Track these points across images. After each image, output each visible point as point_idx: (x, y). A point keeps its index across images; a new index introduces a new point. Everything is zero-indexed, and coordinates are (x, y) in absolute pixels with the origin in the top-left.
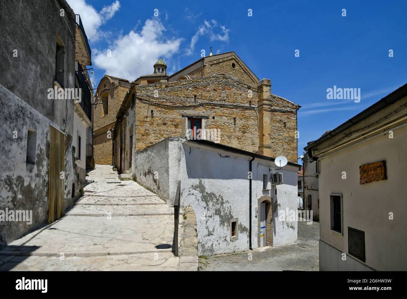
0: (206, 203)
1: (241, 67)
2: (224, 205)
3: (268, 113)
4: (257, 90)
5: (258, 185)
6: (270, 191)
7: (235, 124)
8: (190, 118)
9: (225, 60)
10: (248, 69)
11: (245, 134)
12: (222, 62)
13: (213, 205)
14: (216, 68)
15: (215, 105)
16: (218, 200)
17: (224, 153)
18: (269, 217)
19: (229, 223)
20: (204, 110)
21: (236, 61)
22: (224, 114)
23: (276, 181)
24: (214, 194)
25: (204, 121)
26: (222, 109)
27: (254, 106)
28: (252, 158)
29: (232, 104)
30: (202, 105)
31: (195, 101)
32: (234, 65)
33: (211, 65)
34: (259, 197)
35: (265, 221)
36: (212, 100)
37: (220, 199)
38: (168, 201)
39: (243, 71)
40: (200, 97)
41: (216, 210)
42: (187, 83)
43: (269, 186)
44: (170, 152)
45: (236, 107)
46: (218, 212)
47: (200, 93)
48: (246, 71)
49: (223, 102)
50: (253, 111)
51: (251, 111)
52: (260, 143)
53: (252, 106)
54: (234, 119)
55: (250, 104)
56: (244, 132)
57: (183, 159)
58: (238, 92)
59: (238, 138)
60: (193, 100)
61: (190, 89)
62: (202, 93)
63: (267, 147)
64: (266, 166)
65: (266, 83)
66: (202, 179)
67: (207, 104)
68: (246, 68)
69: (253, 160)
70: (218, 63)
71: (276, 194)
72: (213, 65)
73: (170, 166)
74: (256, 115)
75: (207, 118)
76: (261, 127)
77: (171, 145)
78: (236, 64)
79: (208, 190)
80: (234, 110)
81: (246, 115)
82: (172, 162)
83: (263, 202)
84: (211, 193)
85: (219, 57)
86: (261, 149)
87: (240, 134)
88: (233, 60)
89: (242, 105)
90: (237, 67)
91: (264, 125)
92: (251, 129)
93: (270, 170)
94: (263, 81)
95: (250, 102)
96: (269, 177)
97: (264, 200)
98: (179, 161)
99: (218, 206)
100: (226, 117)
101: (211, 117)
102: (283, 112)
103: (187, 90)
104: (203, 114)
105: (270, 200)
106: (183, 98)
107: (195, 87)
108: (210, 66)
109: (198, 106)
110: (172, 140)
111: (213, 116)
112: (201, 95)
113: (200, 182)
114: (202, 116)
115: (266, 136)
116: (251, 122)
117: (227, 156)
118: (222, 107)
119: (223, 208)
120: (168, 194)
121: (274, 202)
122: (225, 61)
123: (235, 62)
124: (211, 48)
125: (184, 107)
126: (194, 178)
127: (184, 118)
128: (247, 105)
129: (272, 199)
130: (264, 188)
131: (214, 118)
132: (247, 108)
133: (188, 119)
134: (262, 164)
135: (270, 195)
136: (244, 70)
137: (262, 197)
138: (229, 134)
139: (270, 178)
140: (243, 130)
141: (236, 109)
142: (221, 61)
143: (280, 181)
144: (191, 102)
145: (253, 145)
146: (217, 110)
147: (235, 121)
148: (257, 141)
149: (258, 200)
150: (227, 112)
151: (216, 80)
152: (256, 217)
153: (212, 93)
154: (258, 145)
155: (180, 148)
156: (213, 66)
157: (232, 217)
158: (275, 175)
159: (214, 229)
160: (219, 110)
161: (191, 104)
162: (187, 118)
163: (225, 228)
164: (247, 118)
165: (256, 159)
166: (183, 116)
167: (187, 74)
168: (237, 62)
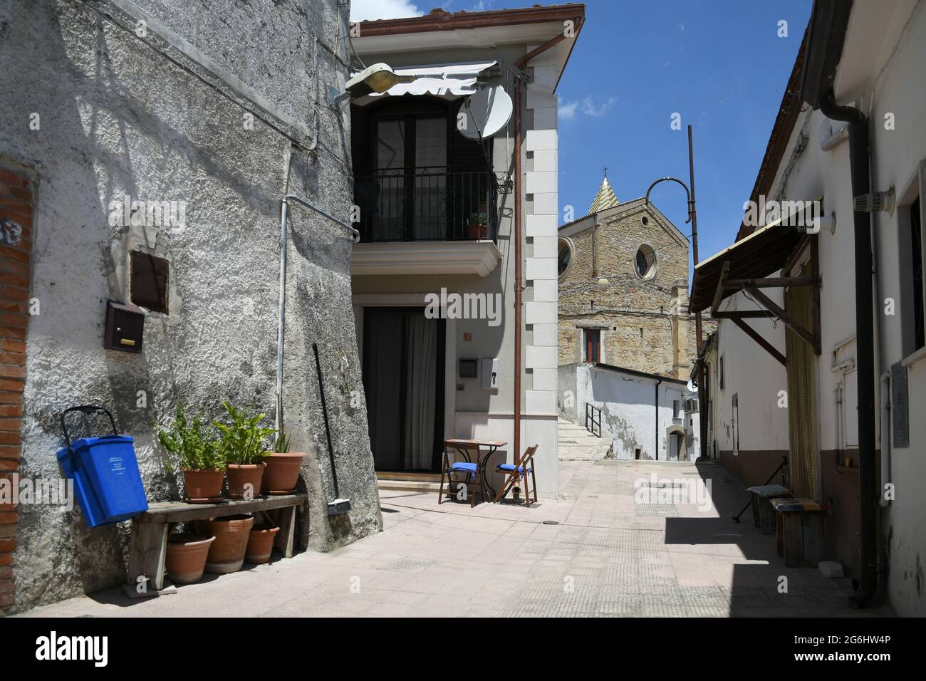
0: (610, 425)
1: (657, 222)
2: (628, 430)
3: (685, 322)
4: (670, 292)
5: (666, 413)
6: (682, 421)
7: (642, 337)
8: (586, 330)
9: (630, 213)
10: (670, 226)
11: (655, 350)
12: (626, 217)
13: (616, 428)
14: (616, 228)
15: (617, 312)
16: (621, 424)
17: (627, 376)
18: (682, 453)
19: (633, 449)
20: (603, 320)
21: (649, 213)
22: (628, 324)
23: (689, 409)
24: (617, 418)
25: (602, 333)
26: (626, 317)
27: (667, 313)
28: (658, 382)
29: (637, 310)
30: (600, 312)
31: (592, 309)
32: (645, 221)
33: (608, 224)
34: (668, 426)
35: (676, 457)
36: (612, 307)
37: (624, 423)
38: (575, 421)
39: (661, 229)
40: (598, 303)
41: (619, 434)
42: (582, 285)
43: (682, 414)
44: (578, 376)
45: (644, 314)
46: (621, 436)
47: (598, 298)
48: (667, 229)
49: (627, 309)
50: (665, 319)
51: (662, 319)
52: (674, 361)
53: (664, 312)
54: (641, 329)
55: (662, 311)
56: (654, 347)
57: (590, 383)
58: (646, 295)
59: (646, 355)
60: (589, 307)
61: (586, 293)
62: (600, 297)
63: (683, 367)
64: (676, 390)
65: (682, 284)
66: (607, 403)
67: (608, 312)
68: (667, 223)
69: (660, 383)
70: (619, 220)
71: (691, 424)
72: (610, 223)
73: (578, 389)
74: (669, 324)
75: (607, 329)
76: (675, 340)
77: (579, 369)
78: (649, 218)
79: (612, 413)
80: (640, 318)
81: (656, 324)
82: (580, 385)
83: (674, 433)
84: (615, 416)
85: (621, 209)
86: (675, 368)
87: (648, 349)
88: (645, 212)
89: (652, 311)
90: (651, 224)
91: (680, 338)
92: (663, 343)
93: (683, 395)
94: (677, 281)
95: (662, 307)
96: (681, 404)
97: (675, 430)
98: (587, 384)
99: (622, 430)
100: (631, 327)
101: (611, 328)
102: (706, 320)
103: (582, 294)
104: (602, 325)
105: (683, 432)
106: (577, 305)
107: (592, 291)
108: (606, 226)
109: (595, 314)
110: (580, 365)
111: (614, 326)
112: (600, 301)
113: (605, 405)
114: (600, 327)
115: (683, 351)
116: (663, 333)
117: (630, 380)
118: (625, 315)
119: (626, 433)
120: (576, 415)
121: (688, 434)
122: (630, 216)
123: (647, 216)
124: (606, 169)
125: (579, 316)
126: (599, 401)
127: (578, 330)
128: (658, 311)
129: (685, 430)
130: (674, 416)
131: (615, 329)
132: (657, 316)
133: (584, 330)
134: (671, 389)
135: (682, 425)
136: (662, 227)
137: (672, 426)
138: (634, 350)
139: (683, 406)
140: (652, 343)
141: (644, 316)
142: (624, 215)
143: (694, 409)
144: (587, 309)
145: (665, 363)
146: (619, 319)
147: (642, 333)
148: (671, 358)
149: (667, 429)
150: (632, 321)
151: (618, 281)
152: (664, 448)
153: (613, 297)
154: (672, 363)
155: (587, 373)
156: (612, 225)
157: (635, 443)
158: (689, 402)
159: (617, 452)
160: (621, 319)
161: (588, 312)
162: (582, 330)
163: (629, 452)
164: (657, 328)
165: (663, 382)
166: (577, 327)
167: (569, 237)
168: (651, 215)
